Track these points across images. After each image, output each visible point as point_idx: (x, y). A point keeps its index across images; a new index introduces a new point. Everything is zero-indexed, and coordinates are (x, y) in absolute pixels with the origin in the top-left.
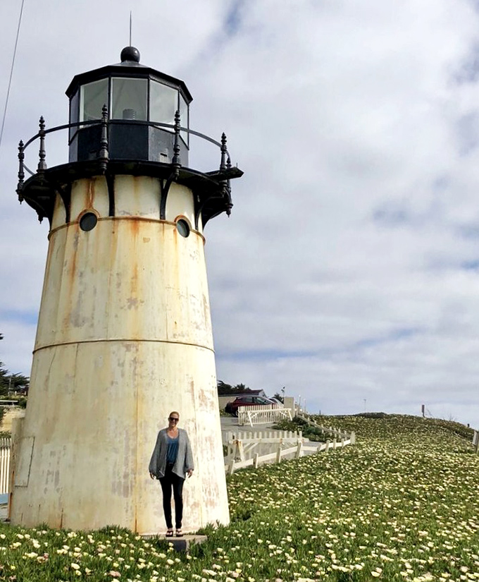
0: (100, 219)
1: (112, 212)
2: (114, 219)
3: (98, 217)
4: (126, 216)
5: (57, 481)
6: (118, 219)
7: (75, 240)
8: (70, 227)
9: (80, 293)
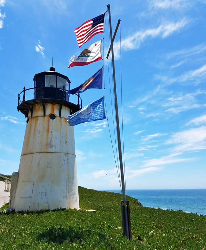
0: (57, 117)
1: (60, 115)
2: (61, 117)
3: (56, 116)
4: (64, 117)
5: (46, 195)
6: (62, 118)
7: (48, 121)
8: (45, 117)
9: (51, 138)
